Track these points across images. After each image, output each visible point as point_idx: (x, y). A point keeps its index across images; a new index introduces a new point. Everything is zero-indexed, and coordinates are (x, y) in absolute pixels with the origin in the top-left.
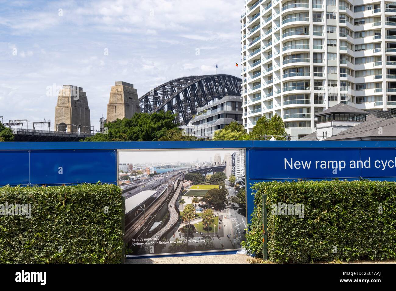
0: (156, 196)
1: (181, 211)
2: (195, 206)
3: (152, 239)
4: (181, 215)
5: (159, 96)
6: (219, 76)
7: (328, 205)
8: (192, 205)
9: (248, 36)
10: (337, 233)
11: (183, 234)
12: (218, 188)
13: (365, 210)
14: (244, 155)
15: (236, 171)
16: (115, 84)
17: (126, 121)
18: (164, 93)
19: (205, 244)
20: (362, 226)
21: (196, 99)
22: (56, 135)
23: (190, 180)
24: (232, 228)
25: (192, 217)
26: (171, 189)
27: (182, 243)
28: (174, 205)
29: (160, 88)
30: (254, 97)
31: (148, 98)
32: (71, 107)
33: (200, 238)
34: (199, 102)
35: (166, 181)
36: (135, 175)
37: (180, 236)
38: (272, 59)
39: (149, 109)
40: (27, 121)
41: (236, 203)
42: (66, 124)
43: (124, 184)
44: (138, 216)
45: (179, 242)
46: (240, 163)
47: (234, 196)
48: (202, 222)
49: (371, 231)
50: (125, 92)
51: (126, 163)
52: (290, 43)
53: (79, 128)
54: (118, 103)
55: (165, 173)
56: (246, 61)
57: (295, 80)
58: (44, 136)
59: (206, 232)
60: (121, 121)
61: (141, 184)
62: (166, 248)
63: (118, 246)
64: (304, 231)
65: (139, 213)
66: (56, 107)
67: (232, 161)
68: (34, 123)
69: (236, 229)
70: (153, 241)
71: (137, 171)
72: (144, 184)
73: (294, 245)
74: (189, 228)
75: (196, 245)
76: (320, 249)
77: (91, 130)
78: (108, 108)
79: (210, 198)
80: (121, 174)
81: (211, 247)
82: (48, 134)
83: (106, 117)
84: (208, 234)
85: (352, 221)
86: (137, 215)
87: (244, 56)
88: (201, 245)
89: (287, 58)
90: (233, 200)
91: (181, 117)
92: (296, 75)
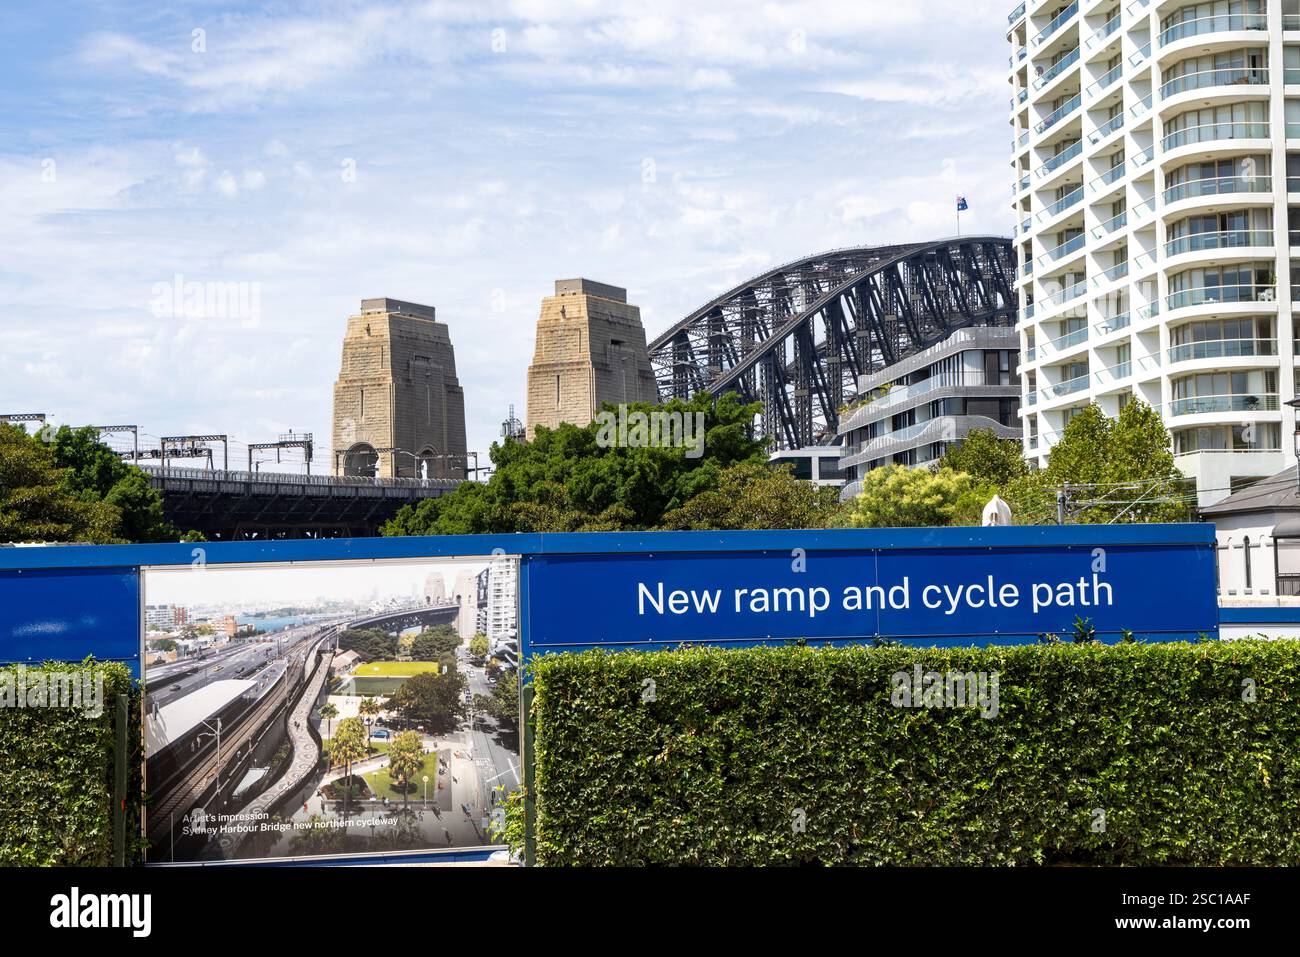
0: (252, 695)
1: (325, 737)
2: (367, 723)
3: (240, 816)
4: (324, 749)
5: (730, 329)
6: (966, 245)
7: (696, 715)
8: (359, 722)
9: (1034, 95)
10: (722, 793)
11: (331, 803)
12: (436, 671)
13: (810, 729)
14: (513, 575)
15: (490, 623)
16: (556, 291)
17: (568, 436)
18: (751, 320)
19: (396, 832)
20: (800, 773)
21: (874, 338)
22: (335, 492)
23: (353, 649)
24: (476, 786)
25: (359, 755)
26: (297, 675)
27: (329, 829)
28: (305, 722)
29: (735, 297)
30: (1063, 333)
31: (687, 339)
32: (394, 381)
33: (382, 813)
34: (889, 349)
35: (281, 654)
36: (193, 638)
37: (323, 808)
38: (1125, 181)
39: (693, 380)
40: (225, 441)
41: (491, 713)
42: (375, 447)
43: (160, 662)
44: (203, 750)
45: (320, 825)
46: (504, 598)
47: (483, 695)
48: (388, 769)
49: (825, 789)
50: (592, 320)
51: (168, 602)
52: (1192, 119)
53: (424, 464)
54: (569, 364)
55: (278, 630)
56: (1030, 191)
57: (1212, 261)
58: (290, 496)
59: (398, 798)
60: (551, 434)
61: (208, 661)
62: (283, 843)
63: (94, 828)
64: (625, 788)
65: (203, 744)
66: (336, 384)
67: (479, 593)
68: (252, 447)
69: (489, 789)
70: (243, 823)
71: (199, 625)
72: (219, 661)
73: (596, 825)
74: (348, 784)
75: (368, 833)
76: (673, 839)
77: (469, 467)
78: (530, 382)
79: (413, 699)
80: (152, 634)
81: (412, 841)
82: (303, 486)
83: (523, 420)
84: (406, 803)
85: (768, 758)
86: (197, 749)
87: (1021, 174)
88: (386, 833)
89: (1183, 178)
90: (479, 706)
91: (817, 412)
92: (1219, 243)
